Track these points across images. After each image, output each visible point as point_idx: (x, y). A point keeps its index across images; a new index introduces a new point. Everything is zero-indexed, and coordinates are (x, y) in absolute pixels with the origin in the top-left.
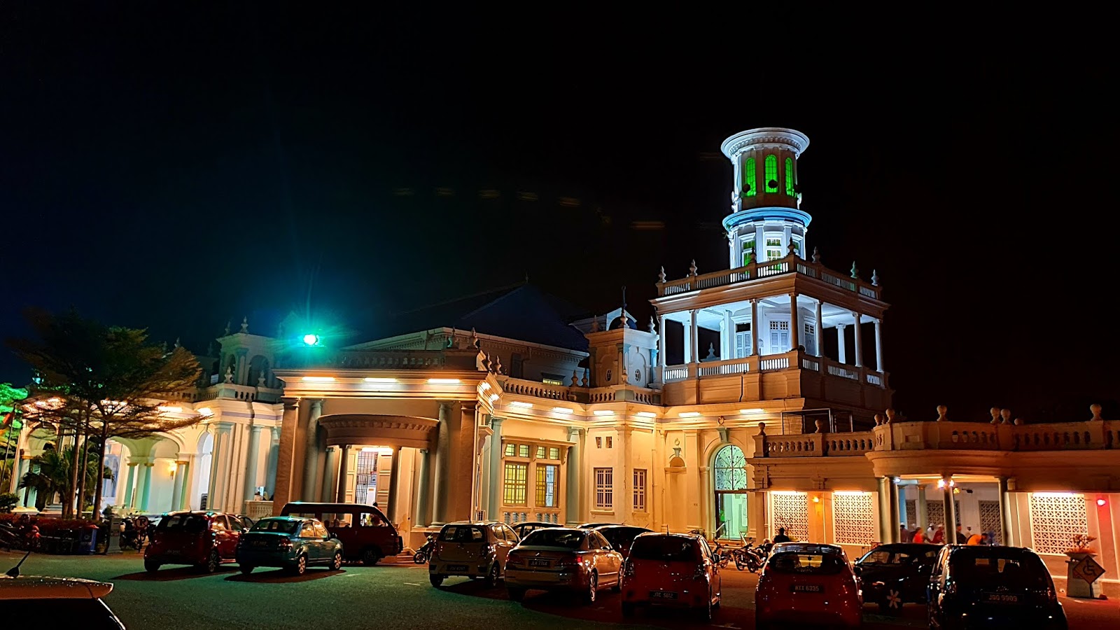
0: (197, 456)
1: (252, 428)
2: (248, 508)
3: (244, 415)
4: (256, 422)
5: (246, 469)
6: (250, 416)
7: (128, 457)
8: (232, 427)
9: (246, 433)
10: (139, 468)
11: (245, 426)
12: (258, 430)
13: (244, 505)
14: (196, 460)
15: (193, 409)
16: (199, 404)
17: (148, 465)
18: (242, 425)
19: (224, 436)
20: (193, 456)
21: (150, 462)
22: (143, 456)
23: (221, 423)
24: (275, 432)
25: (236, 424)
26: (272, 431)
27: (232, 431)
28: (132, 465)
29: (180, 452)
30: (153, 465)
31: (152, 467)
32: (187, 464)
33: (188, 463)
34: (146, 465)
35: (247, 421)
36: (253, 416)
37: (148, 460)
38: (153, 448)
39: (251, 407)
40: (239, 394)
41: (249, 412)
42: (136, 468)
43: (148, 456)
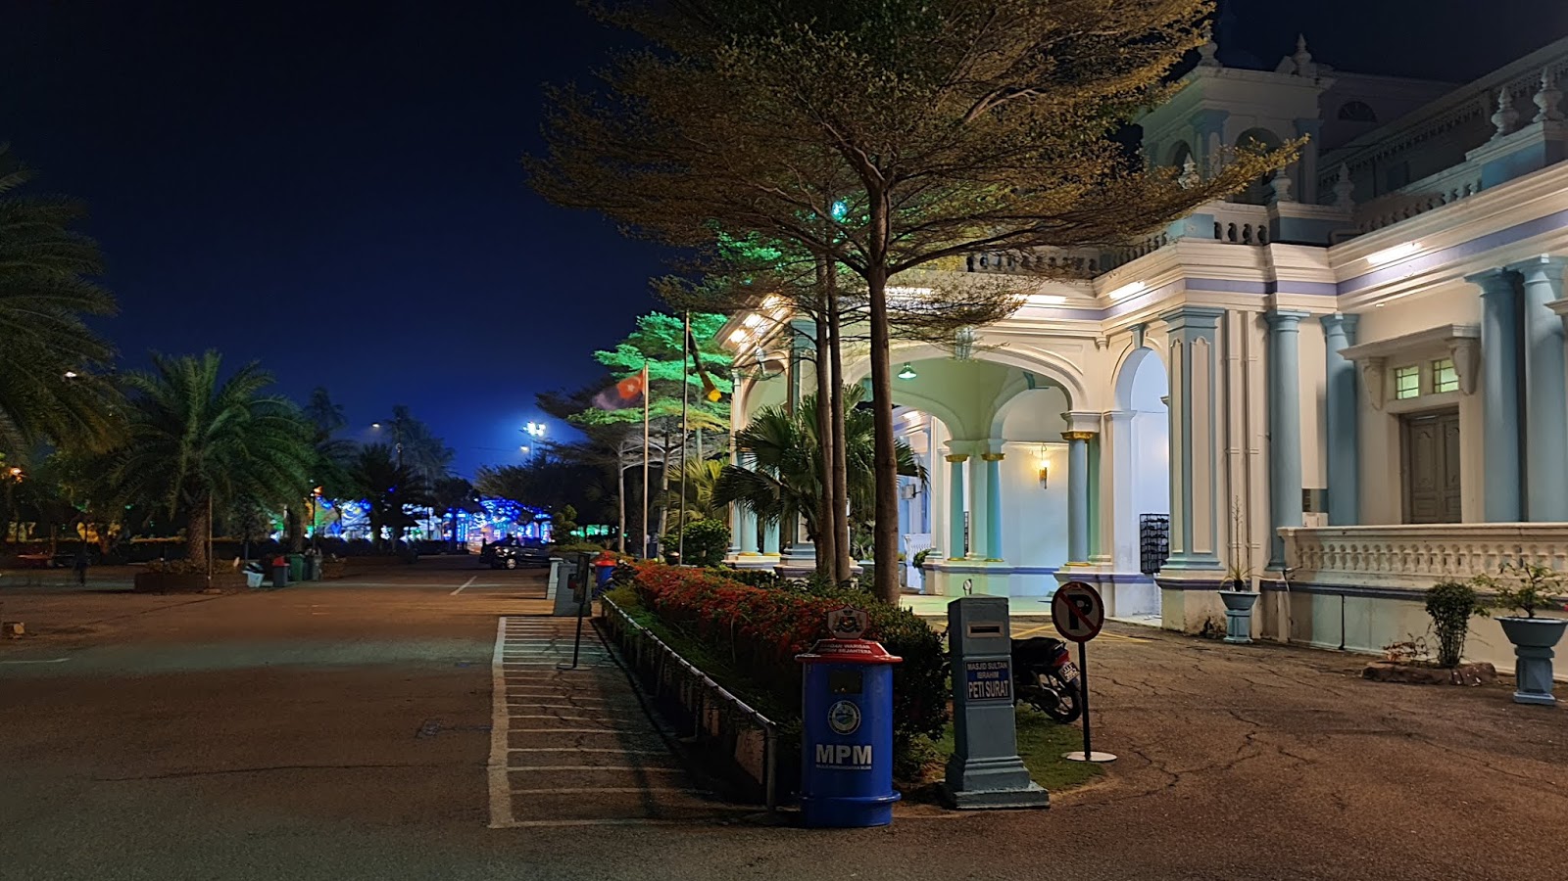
0: (1120, 418)
1: (1271, 322)
2: (1290, 548)
3: (1245, 287)
4: (1284, 302)
5: (1269, 438)
6: (1262, 287)
7: (946, 443)
8: (1218, 322)
9: (1257, 337)
10: (971, 462)
11: (1252, 317)
12: (1289, 325)
13: (1276, 541)
14: (1116, 427)
15: (1095, 295)
16: (1108, 279)
17: (992, 458)
18: (1244, 314)
19: (1199, 349)
20: (1109, 418)
21: (993, 450)
22: (978, 438)
23: (1186, 313)
24: (1339, 329)
25: (1227, 312)
26: (1326, 331)
27: (1218, 333)
28: (956, 460)
29: (1075, 409)
30: (1001, 456)
31: (999, 462)
32: (1093, 440)
33: (1097, 436)
34: (985, 457)
35: (1255, 303)
36: (1271, 287)
37: (988, 446)
38: (996, 419)
39: (1266, 262)
40: (1225, 229)
41: (1258, 277)
42: (966, 464)
43: (989, 437)
